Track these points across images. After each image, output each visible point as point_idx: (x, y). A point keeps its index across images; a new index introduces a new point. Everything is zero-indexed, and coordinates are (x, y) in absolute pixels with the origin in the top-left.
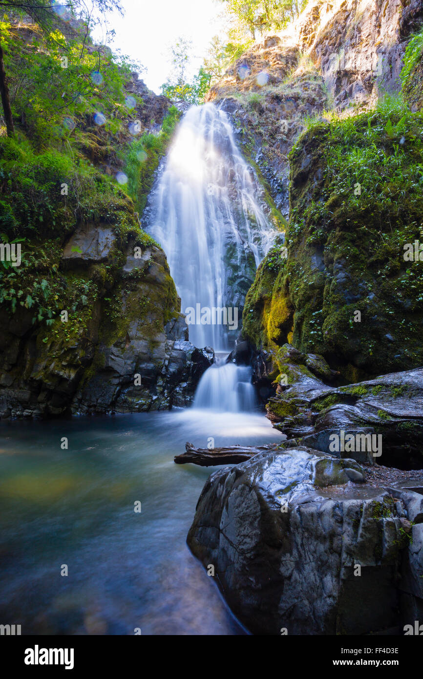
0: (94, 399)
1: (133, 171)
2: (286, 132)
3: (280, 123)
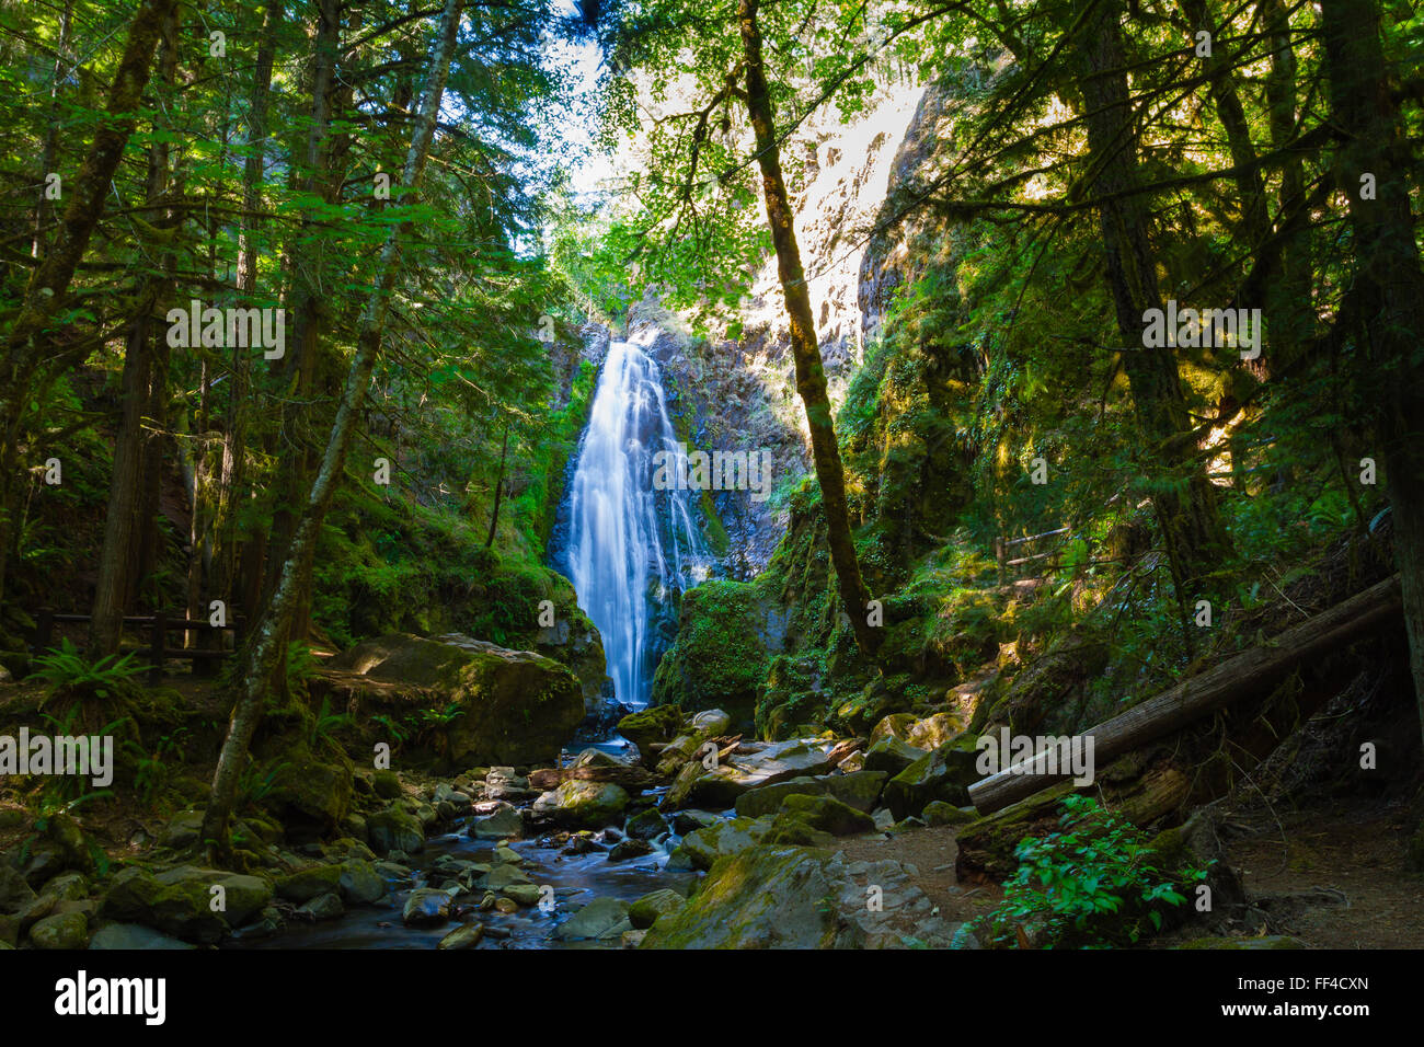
2: (742, 389)
3: (734, 373)
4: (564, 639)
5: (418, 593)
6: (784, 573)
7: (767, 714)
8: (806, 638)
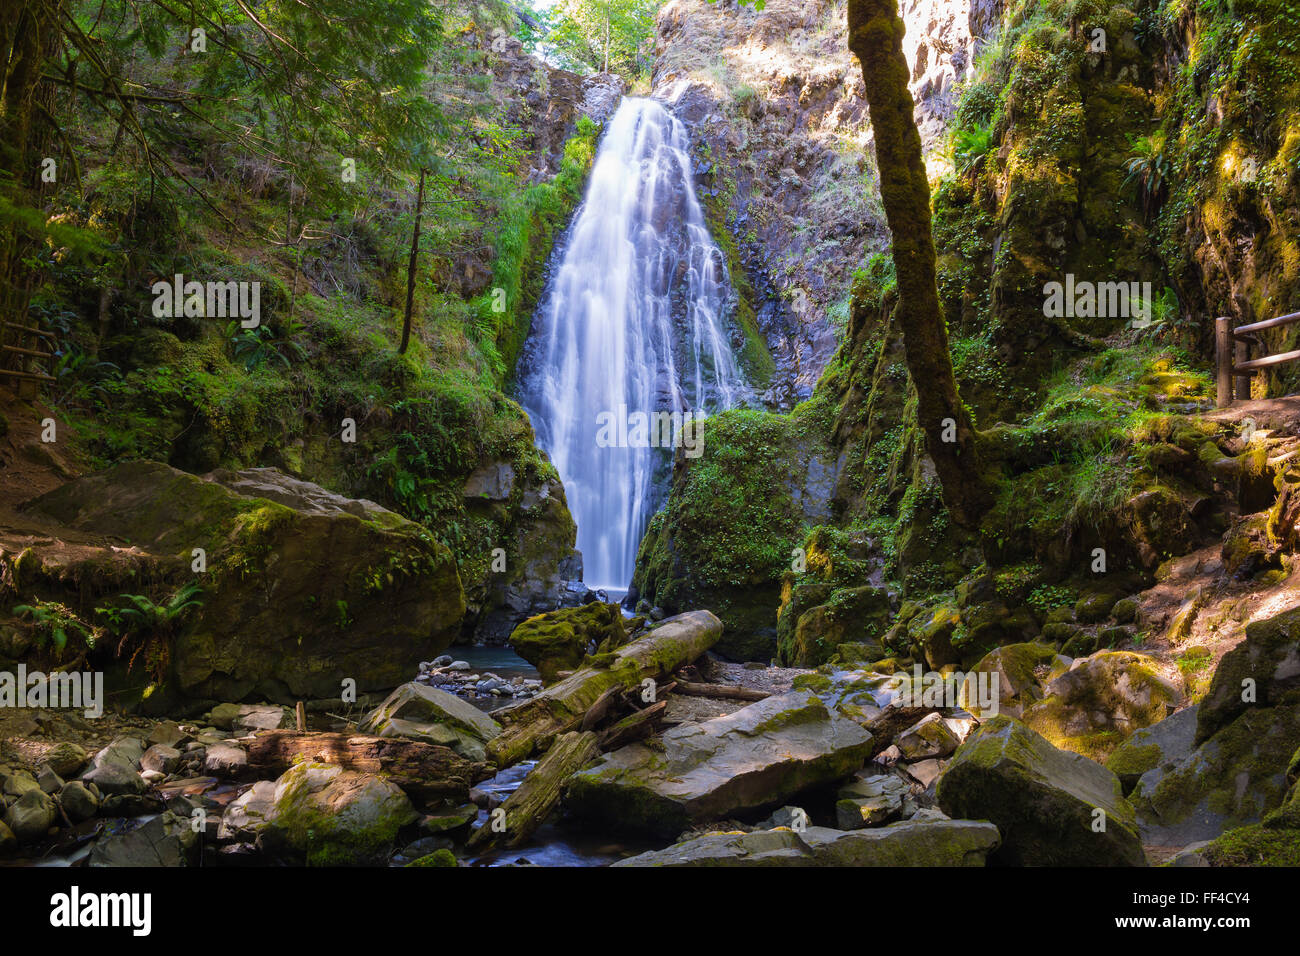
0: (492, 632)
1: (508, 270)
2: (802, 163)
3: (792, 141)
4: (506, 492)
5: (286, 416)
6: (838, 400)
7: (793, 623)
8: (867, 500)
